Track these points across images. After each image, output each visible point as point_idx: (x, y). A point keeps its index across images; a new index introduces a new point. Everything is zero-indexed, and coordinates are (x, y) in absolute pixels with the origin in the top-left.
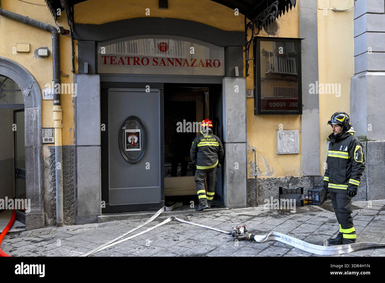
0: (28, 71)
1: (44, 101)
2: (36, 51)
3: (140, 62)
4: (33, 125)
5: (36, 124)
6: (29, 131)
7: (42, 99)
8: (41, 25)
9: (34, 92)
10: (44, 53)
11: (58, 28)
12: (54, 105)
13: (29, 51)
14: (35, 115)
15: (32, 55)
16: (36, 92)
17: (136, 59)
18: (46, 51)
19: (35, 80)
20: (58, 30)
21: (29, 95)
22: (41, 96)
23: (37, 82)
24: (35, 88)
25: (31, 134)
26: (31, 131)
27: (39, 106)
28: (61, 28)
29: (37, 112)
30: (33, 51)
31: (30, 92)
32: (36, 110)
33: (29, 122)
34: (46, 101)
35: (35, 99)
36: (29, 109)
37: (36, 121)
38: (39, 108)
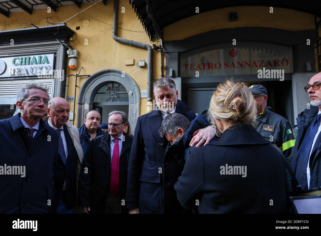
0: (132, 78)
1: (142, 99)
2: (137, 63)
3: (213, 66)
4: (134, 117)
5: (136, 116)
6: (131, 121)
7: (141, 98)
8: (141, 44)
9: (135, 93)
10: (142, 64)
11: (152, 45)
12: (148, 101)
13: (133, 64)
14: (135, 109)
15: (135, 66)
16: (137, 92)
17: (211, 65)
18: (144, 62)
19: (136, 84)
20: (152, 47)
21: (132, 95)
22: (140, 96)
23: (138, 86)
24: (136, 90)
25: (133, 123)
26: (132, 121)
27: (138, 102)
28: (154, 45)
29: (136, 107)
30: (136, 63)
31: (133, 92)
32: (136, 106)
33: (131, 114)
34: (143, 99)
35: (136, 98)
36: (132, 105)
37: (136, 114)
38: (138, 104)
